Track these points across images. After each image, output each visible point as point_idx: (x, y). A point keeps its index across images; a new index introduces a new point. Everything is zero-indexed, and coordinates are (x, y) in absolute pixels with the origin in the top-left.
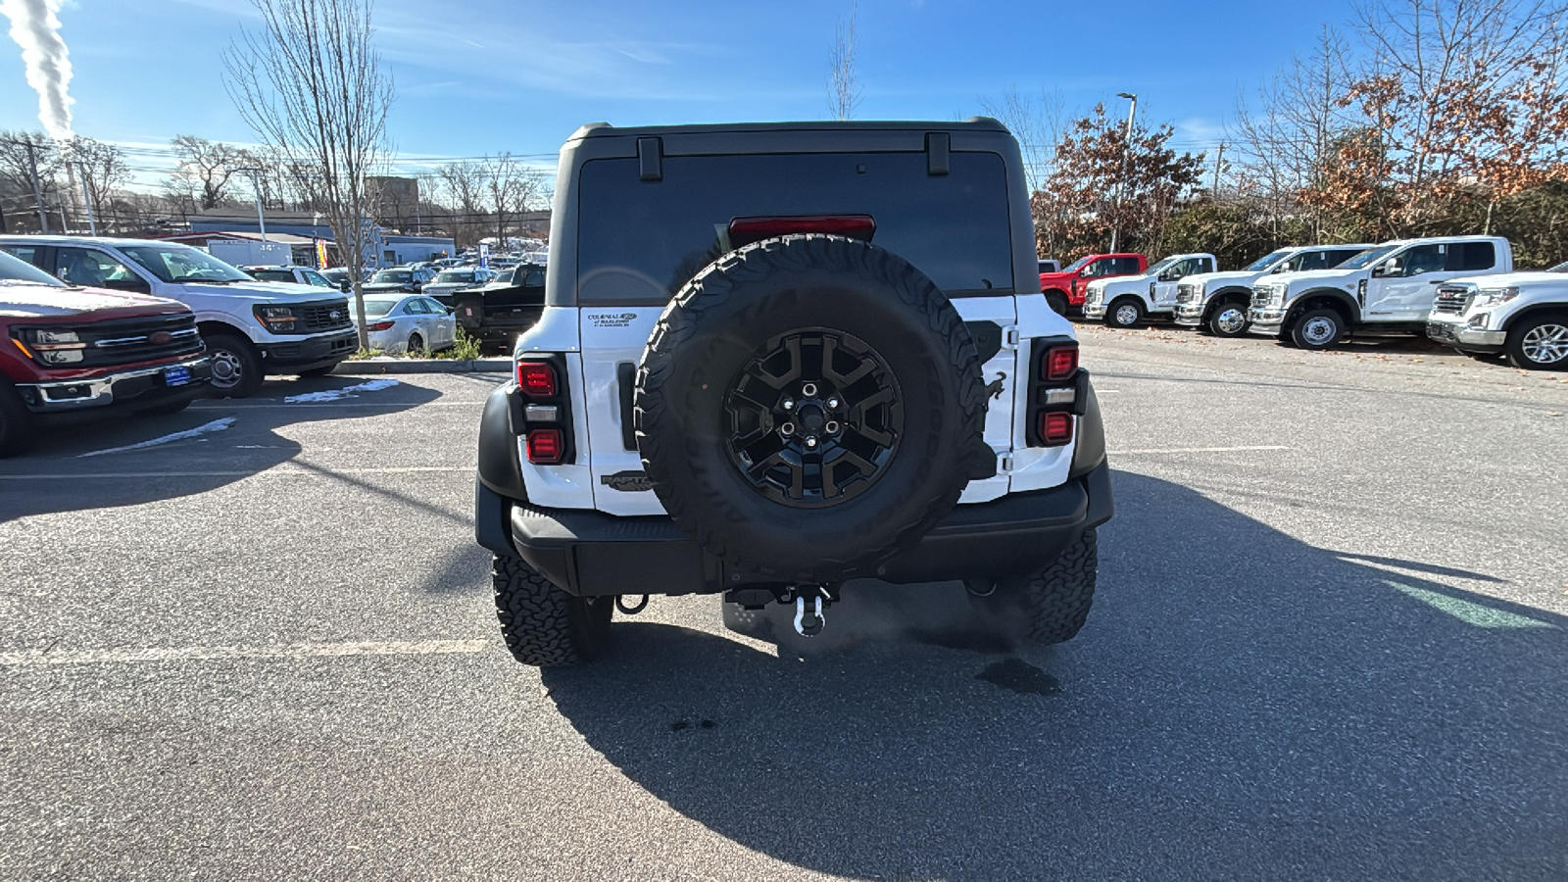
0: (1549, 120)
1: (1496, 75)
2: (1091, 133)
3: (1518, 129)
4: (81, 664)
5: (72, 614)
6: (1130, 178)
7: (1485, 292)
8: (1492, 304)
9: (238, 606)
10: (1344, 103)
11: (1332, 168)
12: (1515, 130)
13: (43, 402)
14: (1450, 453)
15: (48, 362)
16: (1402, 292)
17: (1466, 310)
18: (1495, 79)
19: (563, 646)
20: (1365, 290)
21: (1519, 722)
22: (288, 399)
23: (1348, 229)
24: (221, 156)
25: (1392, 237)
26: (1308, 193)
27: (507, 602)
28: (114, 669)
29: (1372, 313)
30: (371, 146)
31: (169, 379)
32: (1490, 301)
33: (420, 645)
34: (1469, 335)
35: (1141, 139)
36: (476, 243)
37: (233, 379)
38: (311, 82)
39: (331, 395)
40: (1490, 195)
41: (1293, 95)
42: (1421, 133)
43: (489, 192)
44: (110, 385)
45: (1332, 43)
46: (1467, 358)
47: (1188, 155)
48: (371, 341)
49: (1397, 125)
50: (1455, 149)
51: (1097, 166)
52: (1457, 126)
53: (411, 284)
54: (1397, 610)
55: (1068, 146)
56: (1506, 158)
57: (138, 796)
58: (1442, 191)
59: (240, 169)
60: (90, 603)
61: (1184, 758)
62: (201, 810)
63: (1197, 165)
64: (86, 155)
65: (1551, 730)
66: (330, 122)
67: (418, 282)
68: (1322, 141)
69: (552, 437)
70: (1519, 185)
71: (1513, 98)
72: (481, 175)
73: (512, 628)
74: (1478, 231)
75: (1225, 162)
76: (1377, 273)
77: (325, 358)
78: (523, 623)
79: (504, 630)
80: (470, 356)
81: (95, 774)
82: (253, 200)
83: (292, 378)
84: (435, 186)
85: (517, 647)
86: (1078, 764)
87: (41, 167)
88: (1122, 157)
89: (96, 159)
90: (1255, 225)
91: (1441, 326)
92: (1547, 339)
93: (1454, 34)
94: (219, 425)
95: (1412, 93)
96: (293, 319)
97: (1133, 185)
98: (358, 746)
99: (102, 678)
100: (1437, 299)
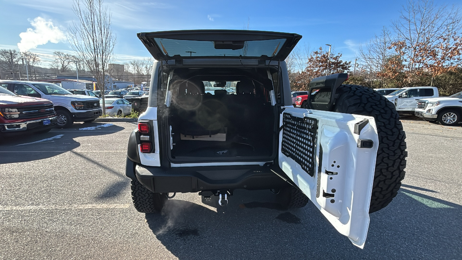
0: (448, 54)
1: (433, 41)
2: (318, 55)
3: (439, 56)
4: (6, 211)
5: (6, 194)
6: (330, 68)
7: (431, 103)
8: (433, 106)
9: (57, 193)
10: (390, 48)
11: (387, 67)
12: (438, 57)
13: (6, 129)
14: (420, 150)
15: (8, 118)
16: (407, 102)
17: (426, 108)
18: (432, 42)
19: (151, 207)
20: (397, 102)
21: (437, 234)
22: (80, 129)
23: (392, 84)
24: (67, 57)
25: (404, 86)
26: (380, 74)
27: (135, 194)
28: (16, 212)
29: (399, 108)
30: (109, 56)
31: (45, 123)
32: (432, 106)
33: (110, 206)
34: (427, 115)
35: (333, 57)
36: (140, 84)
37: (64, 123)
38: (92, 37)
39: (93, 128)
40: (432, 75)
41: (375, 46)
42: (412, 57)
43: (145, 69)
44: (26, 125)
45: (386, 32)
46: (427, 122)
47: (346, 62)
48: (106, 112)
49: (405, 55)
50: (422, 62)
51: (320, 65)
52: (422, 55)
53: (120, 95)
54: (402, 198)
55: (311, 59)
56: (436, 65)
57: (18, 253)
58: (418, 73)
59: (73, 61)
60: (12, 191)
61: (336, 244)
62: (37, 258)
63: (349, 65)
64: (28, 56)
65: (446, 236)
66: (97, 49)
67: (122, 95)
68: (384, 59)
69: (148, 145)
70: (440, 72)
71: (438, 48)
72: (143, 64)
73: (136, 201)
74: (429, 85)
75: (357, 64)
76: (400, 97)
77: (92, 117)
78: (139, 200)
79: (134, 202)
80: (135, 117)
81: (6, 245)
82: (76, 70)
83: (82, 123)
84: (128, 67)
85: (138, 207)
86: (304, 246)
87: (14, 60)
88: (327, 62)
89: (31, 58)
90: (366, 82)
91: (419, 112)
92: (449, 117)
93: (420, 30)
94: (59, 137)
95: (409, 46)
96: (83, 106)
97: (330, 70)
98: (88, 237)
99: (12, 215)
100: (417, 104)
